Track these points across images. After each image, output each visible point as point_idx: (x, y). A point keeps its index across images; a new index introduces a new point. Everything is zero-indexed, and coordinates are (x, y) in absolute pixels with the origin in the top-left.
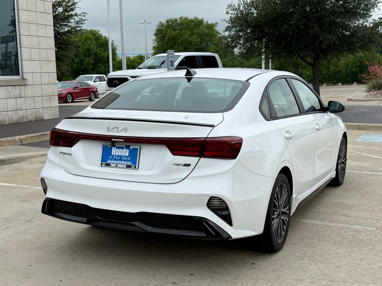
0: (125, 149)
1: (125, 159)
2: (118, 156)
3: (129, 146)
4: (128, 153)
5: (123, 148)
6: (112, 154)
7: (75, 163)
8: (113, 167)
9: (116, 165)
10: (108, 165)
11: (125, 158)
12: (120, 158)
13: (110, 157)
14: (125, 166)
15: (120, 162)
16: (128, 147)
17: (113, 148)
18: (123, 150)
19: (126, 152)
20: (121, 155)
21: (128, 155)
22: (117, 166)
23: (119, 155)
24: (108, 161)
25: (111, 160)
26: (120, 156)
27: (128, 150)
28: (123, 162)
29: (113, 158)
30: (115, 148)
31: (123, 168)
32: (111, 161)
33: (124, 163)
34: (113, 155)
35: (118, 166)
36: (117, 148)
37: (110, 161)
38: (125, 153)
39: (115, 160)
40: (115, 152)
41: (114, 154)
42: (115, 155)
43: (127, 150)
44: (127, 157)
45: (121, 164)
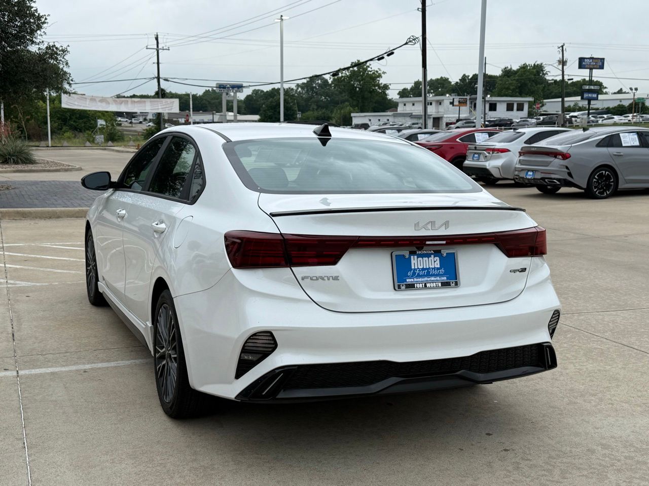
0: (432, 256)
1: (436, 272)
2: (423, 269)
3: (439, 251)
4: (438, 262)
5: (428, 256)
6: (413, 267)
7: (348, 292)
8: (420, 289)
9: (423, 284)
10: (411, 286)
11: (434, 271)
12: (427, 272)
13: (409, 274)
14: (440, 284)
15: (429, 279)
16: (437, 253)
17: (412, 257)
18: (430, 258)
19: (435, 262)
20: (428, 267)
21: (439, 266)
22: (426, 286)
23: (425, 267)
24: (408, 280)
25: (412, 277)
26: (426, 269)
27: (438, 258)
28: (433, 279)
29: (414, 273)
30: (416, 257)
31: (437, 287)
32: (412, 280)
33: (435, 279)
34: (415, 269)
35: (428, 285)
36: (419, 256)
37: (410, 280)
38: (433, 262)
39: (419, 276)
40: (417, 263)
41: (416, 267)
42: (418, 268)
43: (436, 258)
44: (438, 269)
45: (433, 282)
